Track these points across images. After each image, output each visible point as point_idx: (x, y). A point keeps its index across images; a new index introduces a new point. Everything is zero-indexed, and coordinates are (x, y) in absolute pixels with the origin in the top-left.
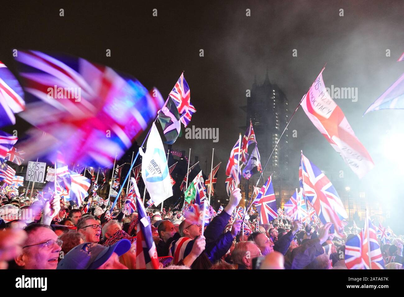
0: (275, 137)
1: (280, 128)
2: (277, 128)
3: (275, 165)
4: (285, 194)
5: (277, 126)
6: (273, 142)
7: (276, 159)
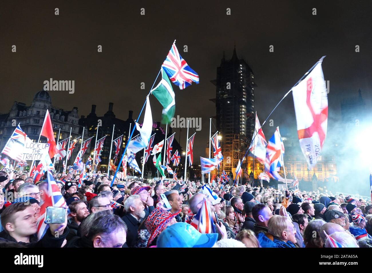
0: (242, 108)
1: (246, 100)
2: (244, 99)
3: (242, 133)
4: (251, 159)
5: (244, 98)
6: (241, 113)
7: (244, 128)
